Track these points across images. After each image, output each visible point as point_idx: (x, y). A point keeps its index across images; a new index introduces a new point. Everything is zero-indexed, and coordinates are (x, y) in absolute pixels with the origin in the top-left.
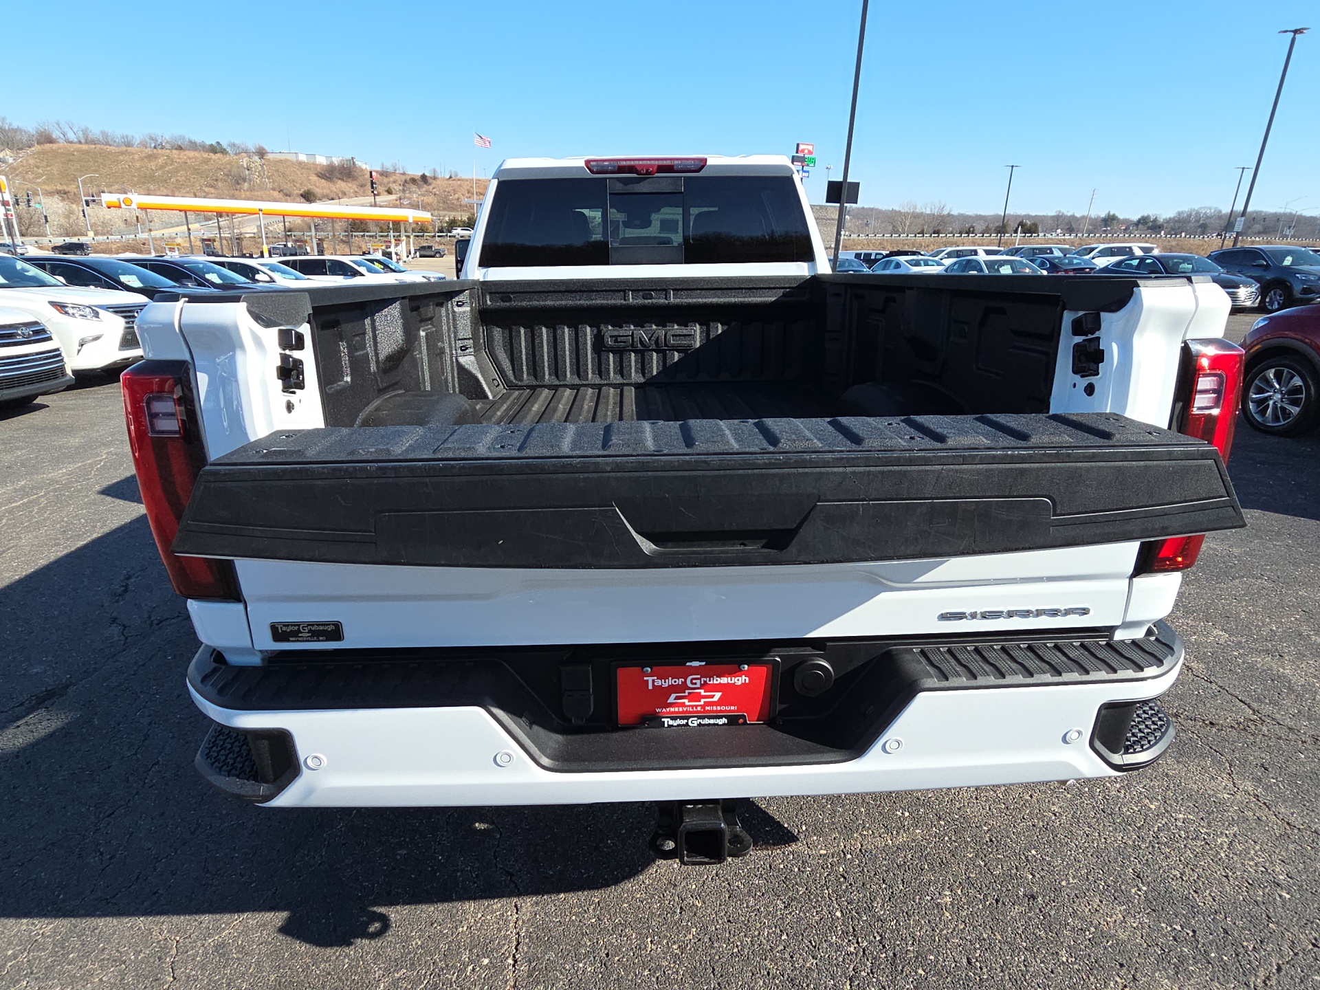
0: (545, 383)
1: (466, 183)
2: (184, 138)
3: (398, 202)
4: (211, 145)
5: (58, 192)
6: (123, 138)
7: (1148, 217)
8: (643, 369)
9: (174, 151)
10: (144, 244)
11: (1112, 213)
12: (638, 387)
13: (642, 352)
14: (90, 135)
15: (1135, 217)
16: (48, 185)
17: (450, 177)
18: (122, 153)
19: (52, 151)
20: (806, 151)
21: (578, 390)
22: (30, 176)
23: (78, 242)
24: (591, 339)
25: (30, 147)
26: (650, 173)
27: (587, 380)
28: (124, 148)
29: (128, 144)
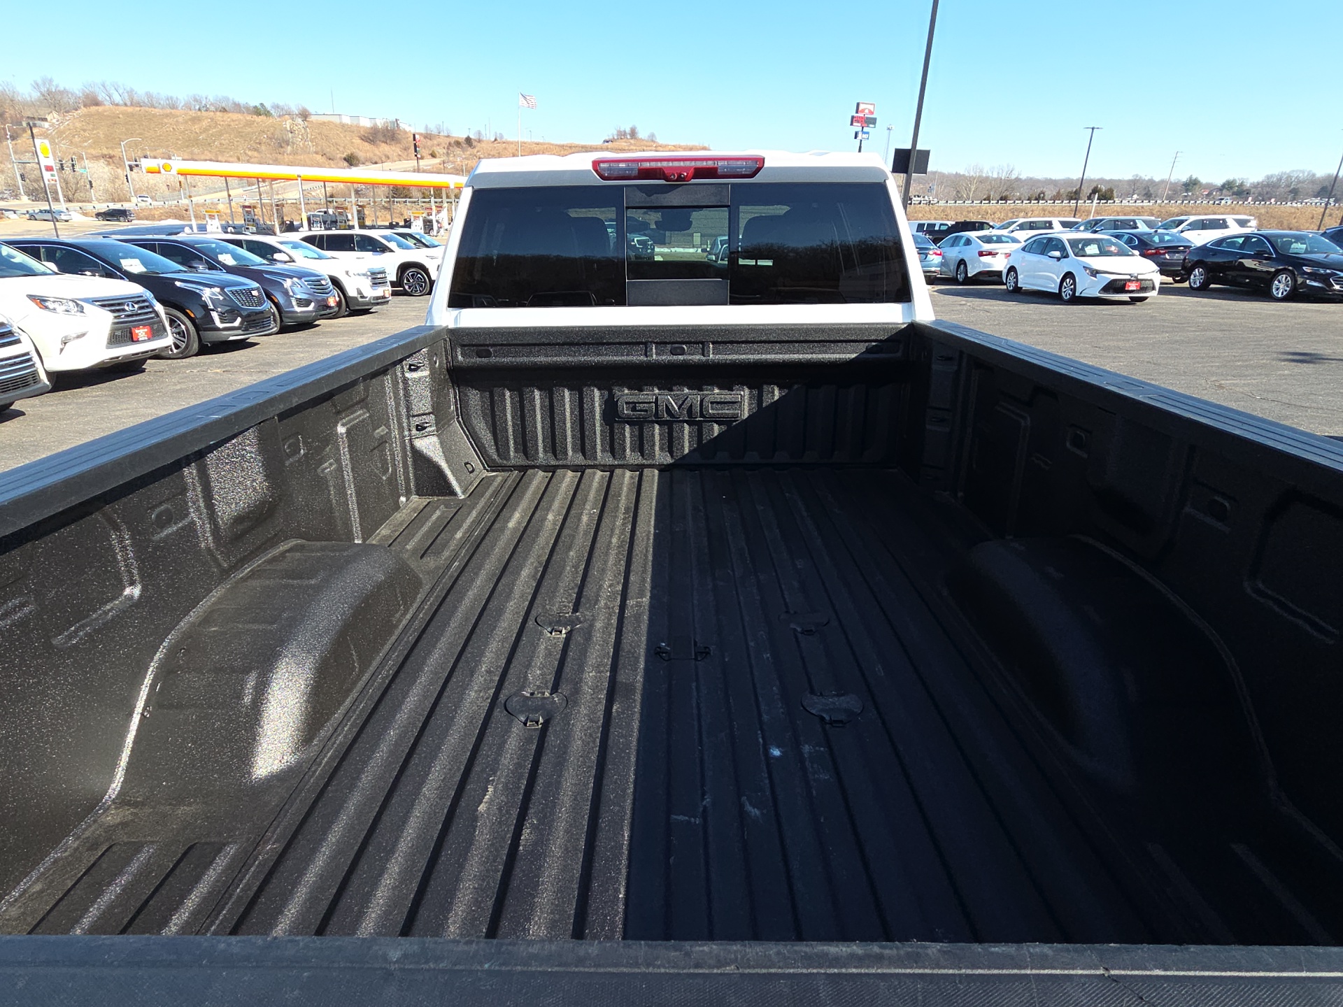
0: (538, 462)
1: (511, 146)
2: (228, 99)
3: (442, 166)
4: (255, 107)
5: (104, 156)
6: (168, 99)
7: (1234, 181)
8: (671, 444)
9: (218, 113)
10: (186, 210)
11: (1194, 177)
12: (663, 469)
13: (670, 424)
14: (135, 98)
15: (1219, 182)
16: (94, 149)
17: (496, 140)
18: (167, 116)
19: (98, 113)
20: (867, 111)
21: (583, 473)
22: (77, 139)
23: (122, 208)
24: (600, 406)
25: (76, 110)
26: (684, 179)
27: (595, 458)
28: (168, 111)
29: (173, 107)
